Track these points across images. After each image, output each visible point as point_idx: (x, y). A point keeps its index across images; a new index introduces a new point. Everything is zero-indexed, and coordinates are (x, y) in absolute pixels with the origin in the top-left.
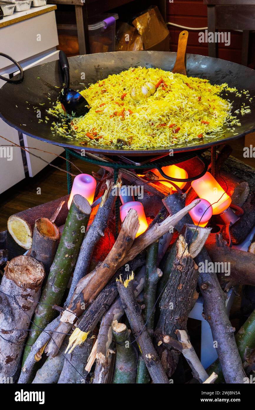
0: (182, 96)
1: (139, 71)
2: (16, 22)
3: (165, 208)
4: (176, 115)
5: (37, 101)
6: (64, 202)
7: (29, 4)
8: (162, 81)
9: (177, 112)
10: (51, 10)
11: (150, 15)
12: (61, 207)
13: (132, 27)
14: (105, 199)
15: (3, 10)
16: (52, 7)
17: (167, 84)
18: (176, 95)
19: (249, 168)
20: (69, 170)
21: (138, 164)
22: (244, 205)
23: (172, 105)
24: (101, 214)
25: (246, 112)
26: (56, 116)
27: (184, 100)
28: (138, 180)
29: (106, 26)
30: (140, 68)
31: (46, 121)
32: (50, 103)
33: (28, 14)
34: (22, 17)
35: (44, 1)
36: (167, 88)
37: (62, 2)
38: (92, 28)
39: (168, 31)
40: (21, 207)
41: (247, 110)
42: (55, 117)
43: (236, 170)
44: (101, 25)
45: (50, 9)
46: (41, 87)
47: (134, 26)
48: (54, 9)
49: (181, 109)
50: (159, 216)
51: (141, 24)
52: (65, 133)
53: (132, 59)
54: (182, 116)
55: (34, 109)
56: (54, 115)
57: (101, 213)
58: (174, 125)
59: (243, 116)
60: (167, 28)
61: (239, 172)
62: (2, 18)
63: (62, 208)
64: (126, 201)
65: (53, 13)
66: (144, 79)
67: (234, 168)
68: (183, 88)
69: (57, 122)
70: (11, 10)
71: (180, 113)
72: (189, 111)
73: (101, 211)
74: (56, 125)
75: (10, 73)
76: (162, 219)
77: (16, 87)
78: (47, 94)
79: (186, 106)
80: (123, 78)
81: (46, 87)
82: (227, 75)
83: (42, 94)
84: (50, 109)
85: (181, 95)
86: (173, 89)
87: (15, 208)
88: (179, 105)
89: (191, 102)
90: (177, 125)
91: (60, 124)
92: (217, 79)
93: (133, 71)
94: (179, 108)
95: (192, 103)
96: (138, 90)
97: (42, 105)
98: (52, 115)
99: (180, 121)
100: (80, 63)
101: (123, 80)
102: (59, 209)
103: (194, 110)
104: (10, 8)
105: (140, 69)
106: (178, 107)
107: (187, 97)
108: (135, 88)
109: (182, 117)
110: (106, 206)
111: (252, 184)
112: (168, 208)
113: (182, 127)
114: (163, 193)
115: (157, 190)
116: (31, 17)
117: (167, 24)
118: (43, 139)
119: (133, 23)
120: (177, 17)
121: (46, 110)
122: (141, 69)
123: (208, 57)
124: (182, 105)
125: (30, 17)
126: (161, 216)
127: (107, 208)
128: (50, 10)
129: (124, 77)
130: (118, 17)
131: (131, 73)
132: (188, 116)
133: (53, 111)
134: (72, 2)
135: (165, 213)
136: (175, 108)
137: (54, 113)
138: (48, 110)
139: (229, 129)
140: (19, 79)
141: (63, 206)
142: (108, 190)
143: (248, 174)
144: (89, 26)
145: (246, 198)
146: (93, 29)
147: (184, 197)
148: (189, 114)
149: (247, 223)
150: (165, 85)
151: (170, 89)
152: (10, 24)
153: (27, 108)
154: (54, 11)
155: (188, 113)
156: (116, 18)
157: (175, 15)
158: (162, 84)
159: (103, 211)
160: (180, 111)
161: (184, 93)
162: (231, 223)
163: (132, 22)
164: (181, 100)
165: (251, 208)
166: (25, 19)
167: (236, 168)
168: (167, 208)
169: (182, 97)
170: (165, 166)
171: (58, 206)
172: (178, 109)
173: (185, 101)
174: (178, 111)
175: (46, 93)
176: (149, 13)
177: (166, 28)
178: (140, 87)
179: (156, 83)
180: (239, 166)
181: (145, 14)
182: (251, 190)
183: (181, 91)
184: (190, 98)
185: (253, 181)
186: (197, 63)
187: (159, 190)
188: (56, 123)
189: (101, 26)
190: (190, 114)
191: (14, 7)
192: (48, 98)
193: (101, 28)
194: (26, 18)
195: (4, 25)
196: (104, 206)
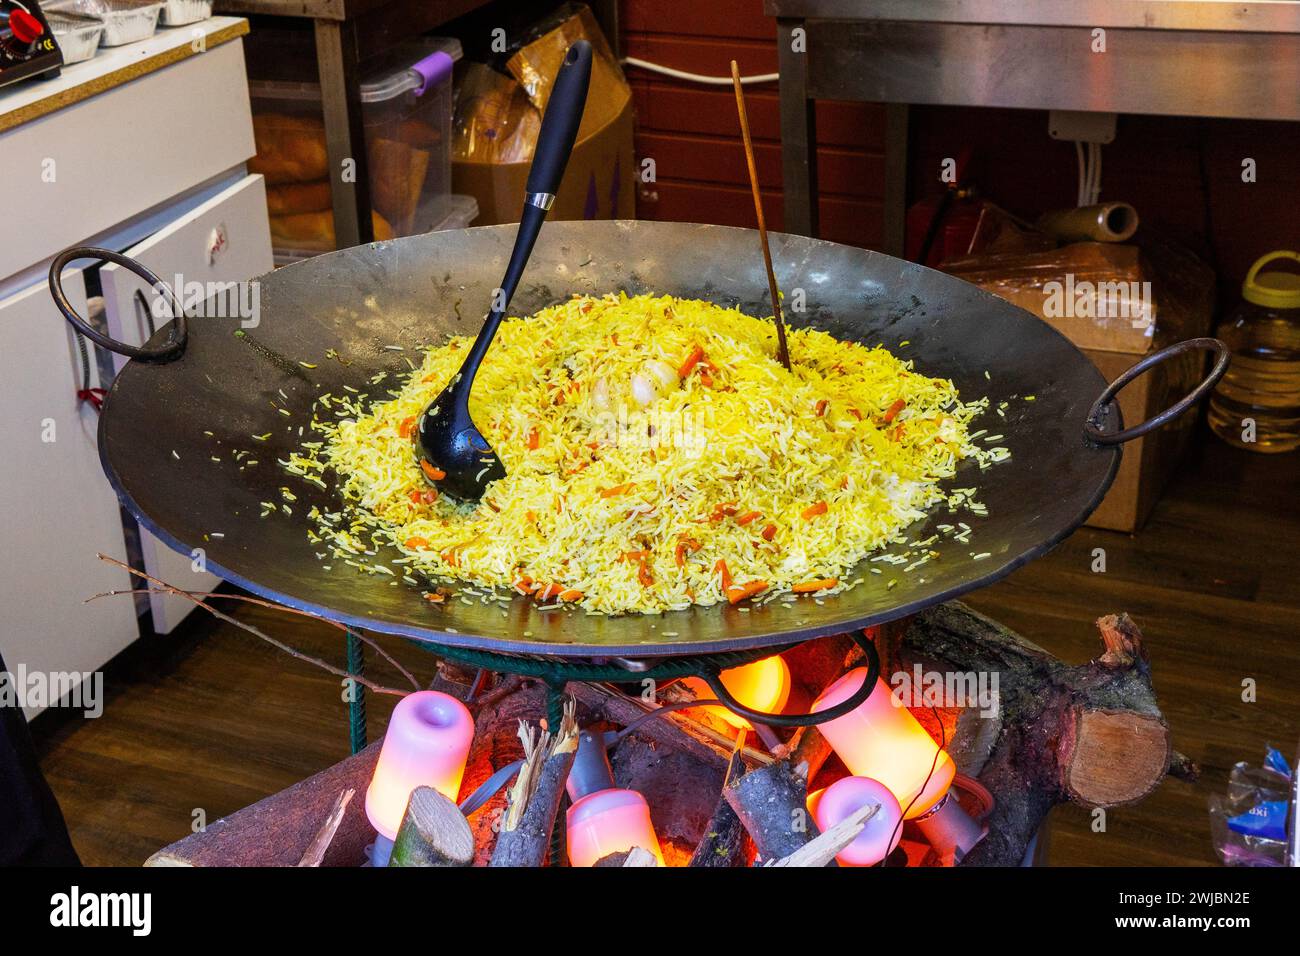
0: (775, 410)
1: (610, 310)
2: (109, 85)
3: (730, 809)
4: (759, 478)
5: (244, 425)
6: (350, 794)
7: (151, 19)
8: (700, 356)
9: (759, 470)
10: (229, 38)
11: (567, 37)
12: (342, 813)
13: (507, 78)
14: (524, 797)
15: (59, 45)
16: (233, 28)
17: (719, 363)
18: (754, 407)
19: (990, 628)
20: (356, 662)
21: (637, 667)
22: (987, 767)
23: (741, 443)
24: (512, 855)
25: (996, 459)
26: (318, 480)
27: (784, 422)
28: (615, 698)
29: (421, 87)
30: (611, 300)
31: (285, 507)
32: (289, 428)
33: (148, 55)
34: (129, 67)
35: (204, 3)
36: (719, 378)
37: (267, 6)
38: (374, 94)
39: (628, 87)
40: (125, 747)
41: (996, 449)
42: (313, 486)
43: (946, 636)
44: (403, 83)
45: (224, 35)
46: (251, 370)
47: (513, 76)
48: (239, 34)
49: (775, 459)
50: (712, 844)
51: (537, 70)
52: (362, 553)
53: (564, 249)
54: (781, 483)
55: (238, 457)
56: (310, 477)
57: (510, 853)
58: (756, 515)
59: (983, 472)
60: (624, 80)
61: (955, 643)
62: (59, 74)
63: (345, 816)
64: (584, 790)
65: (236, 49)
66: (636, 347)
67: (938, 628)
68: (776, 379)
69: (326, 509)
70: (88, 42)
71: (774, 471)
72: (803, 463)
73: (512, 846)
74: (325, 522)
75: (85, 267)
76: (723, 854)
77: (165, 377)
78: (273, 395)
79: (791, 448)
80: (550, 332)
81: (268, 365)
82: (905, 311)
83: (255, 397)
84: (293, 456)
85: (770, 406)
86: (740, 384)
87: (103, 753)
88: (765, 445)
89: (808, 431)
90: (764, 518)
91: (336, 517)
92: (874, 326)
93: (586, 310)
94: (770, 454)
95: (812, 433)
96: (618, 386)
97: (263, 438)
98: (302, 477)
99: (775, 503)
100: (383, 268)
101: (550, 340)
102: (333, 819)
103: (821, 459)
104: (87, 36)
105: (612, 303)
106: (765, 452)
107: (792, 412)
108: (609, 378)
109: (780, 487)
110: (528, 827)
111: (1010, 691)
112: (747, 818)
113: (781, 523)
114: (709, 745)
115: (685, 736)
116: (162, 64)
117: (622, 61)
118: (304, 603)
119: (507, 65)
120: (653, 40)
121: (279, 460)
122: (615, 305)
123: (832, 244)
124: (777, 442)
125: (155, 67)
126: (718, 845)
127: (534, 831)
128: (225, 39)
129: (550, 327)
130: (460, 50)
131: (581, 317)
132: (798, 482)
133: (305, 463)
134: (305, 9)
135: (732, 831)
136: (755, 455)
137: (311, 470)
138: (288, 460)
139: (947, 528)
140: (170, 344)
141: (348, 808)
142: (531, 760)
143: (990, 652)
144: (363, 87)
145: (993, 744)
146: (379, 100)
147: (800, 777)
148: (803, 474)
149: (1006, 842)
150: (712, 367)
151: (727, 384)
152: (87, 95)
153: (214, 459)
154: (240, 40)
155: (799, 472)
156: (454, 53)
157: (646, 33)
158: (700, 364)
159: (520, 844)
160: (773, 466)
161: (780, 400)
162: (958, 850)
163: (506, 61)
164: (774, 427)
165: (1016, 781)
166: (139, 73)
167: (945, 630)
168: (742, 818)
169: (772, 415)
170: (733, 667)
171: (330, 810)
172: (766, 458)
173: (786, 429)
174: (766, 468)
175: (271, 389)
176: (563, 30)
177: (619, 78)
178: (625, 376)
179: (680, 362)
180: (953, 622)
181: (548, 36)
182: (1008, 715)
183: (768, 391)
184: (802, 417)
185: (1011, 679)
186: (793, 265)
187: (695, 735)
188: (322, 512)
189: (405, 85)
190: (806, 476)
191: (97, 31)
192: (281, 410)
193: (404, 94)
194: (145, 71)
195: (68, 99)
196: (522, 825)
